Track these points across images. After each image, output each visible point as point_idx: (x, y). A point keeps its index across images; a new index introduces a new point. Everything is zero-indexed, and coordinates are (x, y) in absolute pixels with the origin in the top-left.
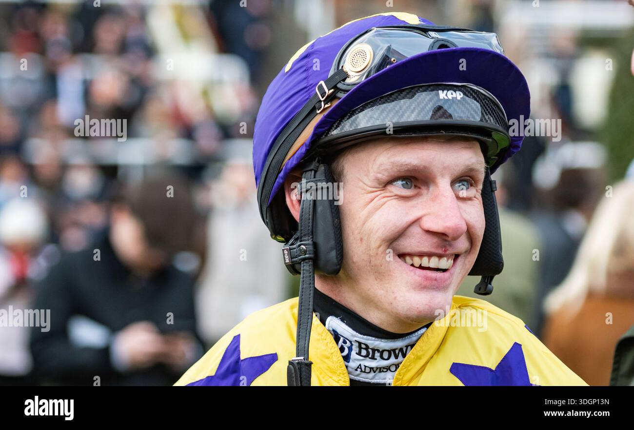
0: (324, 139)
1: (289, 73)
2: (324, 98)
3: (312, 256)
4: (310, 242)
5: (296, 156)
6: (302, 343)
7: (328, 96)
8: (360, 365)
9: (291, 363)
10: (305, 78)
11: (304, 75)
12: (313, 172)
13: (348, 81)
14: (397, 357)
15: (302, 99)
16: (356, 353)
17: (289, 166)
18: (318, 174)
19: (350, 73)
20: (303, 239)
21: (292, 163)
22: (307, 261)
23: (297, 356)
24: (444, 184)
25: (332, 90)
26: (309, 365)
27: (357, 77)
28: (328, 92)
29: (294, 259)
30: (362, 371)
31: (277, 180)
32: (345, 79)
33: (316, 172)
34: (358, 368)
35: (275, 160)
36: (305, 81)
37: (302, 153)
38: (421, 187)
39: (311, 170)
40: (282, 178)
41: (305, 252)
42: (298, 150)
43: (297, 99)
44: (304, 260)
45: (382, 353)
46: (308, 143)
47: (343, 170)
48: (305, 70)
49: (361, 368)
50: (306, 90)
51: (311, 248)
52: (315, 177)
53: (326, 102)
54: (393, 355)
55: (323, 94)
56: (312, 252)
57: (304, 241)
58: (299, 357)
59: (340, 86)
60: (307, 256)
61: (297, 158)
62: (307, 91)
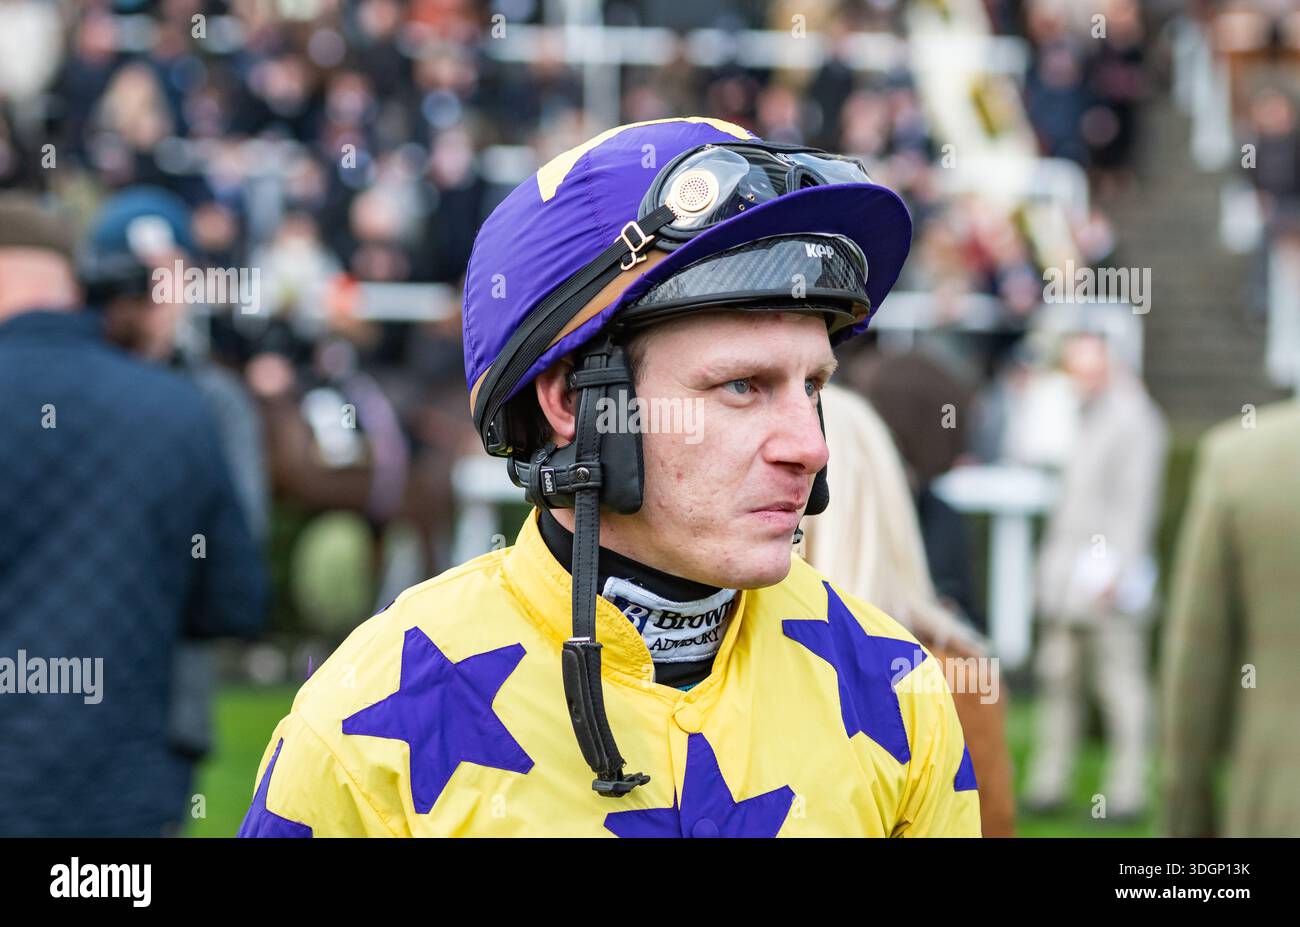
0: (632, 310)
1: (553, 204)
2: (639, 248)
3: (598, 484)
4: (595, 463)
5: (581, 332)
6: (583, 614)
7: (645, 246)
8: (659, 640)
9: (566, 646)
10: (593, 214)
11: (588, 210)
12: (605, 357)
13: (677, 224)
14: (709, 624)
15: (591, 245)
16: (655, 625)
17: (567, 346)
18: (611, 360)
19: (677, 211)
20: (582, 458)
21: (572, 343)
22: (588, 491)
23: (575, 636)
24: (796, 386)
25: (652, 237)
26: (598, 649)
27: (693, 220)
28: (646, 239)
29: (562, 487)
30: (660, 649)
31: (535, 365)
32: (672, 222)
33: (609, 357)
34: (655, 644)
35: (537, 335)
36: (592, 219)
37: (594, 329)
38: (759, 389)
39: (601, 355)
40: (546, 363)
41: (587, 478)
42: (587, 322)
43: (581, 244)
44: (581, 489)
45: (692, 619)
46: (607, 313)
47: (643, 355)
48: (589, 202)
49: (660, 645)
50: (596, 232)
51: (597, 472)
52: (607, 366)
53: (639, 254)
54: (704, 621)
55: (636, 242)
56: (599, 479)
57: (583, 460)
58: (578, 636)
59: (664, 230)
60: (590, 483)
61: (584, 336)
62: (599, 234)
